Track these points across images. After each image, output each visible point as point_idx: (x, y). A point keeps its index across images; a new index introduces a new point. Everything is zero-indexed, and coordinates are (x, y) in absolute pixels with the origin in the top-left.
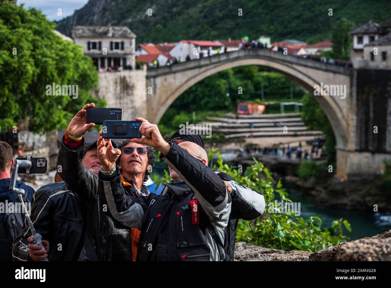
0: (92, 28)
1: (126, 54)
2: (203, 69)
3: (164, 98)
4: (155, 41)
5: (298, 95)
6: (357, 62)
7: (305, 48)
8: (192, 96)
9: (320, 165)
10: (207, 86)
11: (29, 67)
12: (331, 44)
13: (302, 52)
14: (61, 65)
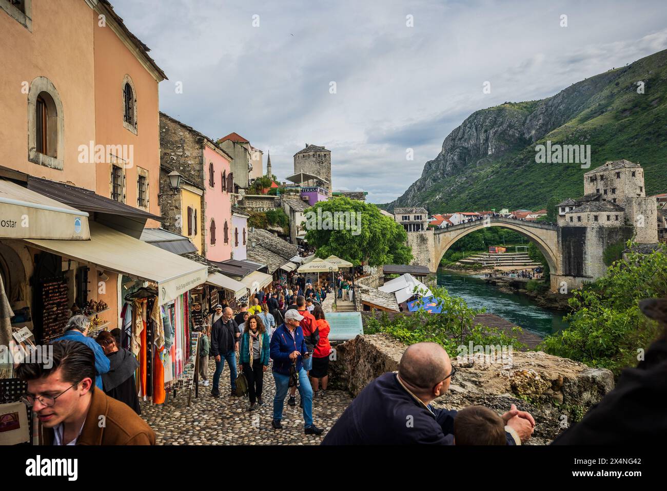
0: (404, 209)
1: (423, 222)
2: (466, 229)
3: (444, 246)
4: (441, 213)
5: (526, 242)
6: (561, 223)
7: (530, 214)
8: (462, 243)
9: (540, 283)
10: (471, 237)
11: (367, 234)
12: (546, 212)
13: (528, 217)
14: (384, 232)
